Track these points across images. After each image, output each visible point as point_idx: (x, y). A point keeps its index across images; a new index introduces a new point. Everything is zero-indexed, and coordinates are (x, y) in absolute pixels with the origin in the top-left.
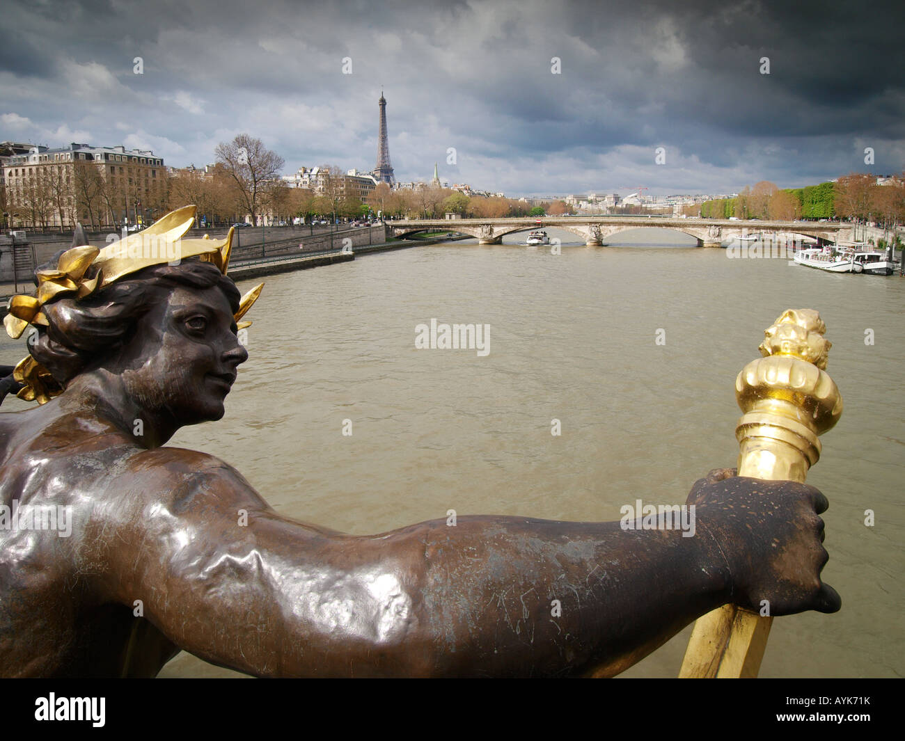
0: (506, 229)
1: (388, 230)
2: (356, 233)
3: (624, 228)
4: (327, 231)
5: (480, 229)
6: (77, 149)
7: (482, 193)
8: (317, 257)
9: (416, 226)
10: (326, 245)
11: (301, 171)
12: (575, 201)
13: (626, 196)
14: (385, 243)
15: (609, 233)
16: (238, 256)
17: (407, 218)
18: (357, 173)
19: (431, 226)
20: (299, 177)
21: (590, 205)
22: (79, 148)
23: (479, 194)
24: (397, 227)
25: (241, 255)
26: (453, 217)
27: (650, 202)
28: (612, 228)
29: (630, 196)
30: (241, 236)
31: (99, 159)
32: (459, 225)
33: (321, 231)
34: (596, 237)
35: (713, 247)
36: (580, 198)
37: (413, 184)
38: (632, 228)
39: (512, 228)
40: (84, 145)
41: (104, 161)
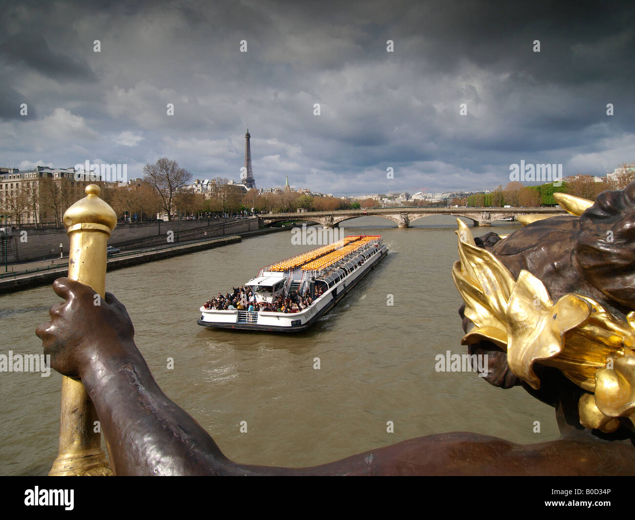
0: (342, 218)
1: (260, 220)
2: (240, 223)
3: (424, 215)
4: (220, 222)
5: (324, 218)
6: (42, 170)
7: (318, 194)
8: (216, 241)
9: (279, 218)
10: (220, 232)
11: (196, 183)
12: (379, 199)
13: (414, 194)
14: (259, 230)
15: (414, 218)
16: (161, 241)
17: (271, 213)
18: (234, 183)
19: (290, 217)
20: (194, 186)
21: (390, 200)
22: (43, 170)
23: (316, 195)
24: (266, 218)
25: (163, 241)
26: (302, 211)
27: (430, 198)
28: (416, 215)
29: (417, 194)
30: (161, 227)
31: (56, 177)
32: (309, 216)
33: (215, 223)
34: (405, 222)
35: (485, 226)
36: (382, 197)
37: (272, 190)
38: (430, 215)
39: (347, 217)
40: (46, 168)
41: (60, 178)
